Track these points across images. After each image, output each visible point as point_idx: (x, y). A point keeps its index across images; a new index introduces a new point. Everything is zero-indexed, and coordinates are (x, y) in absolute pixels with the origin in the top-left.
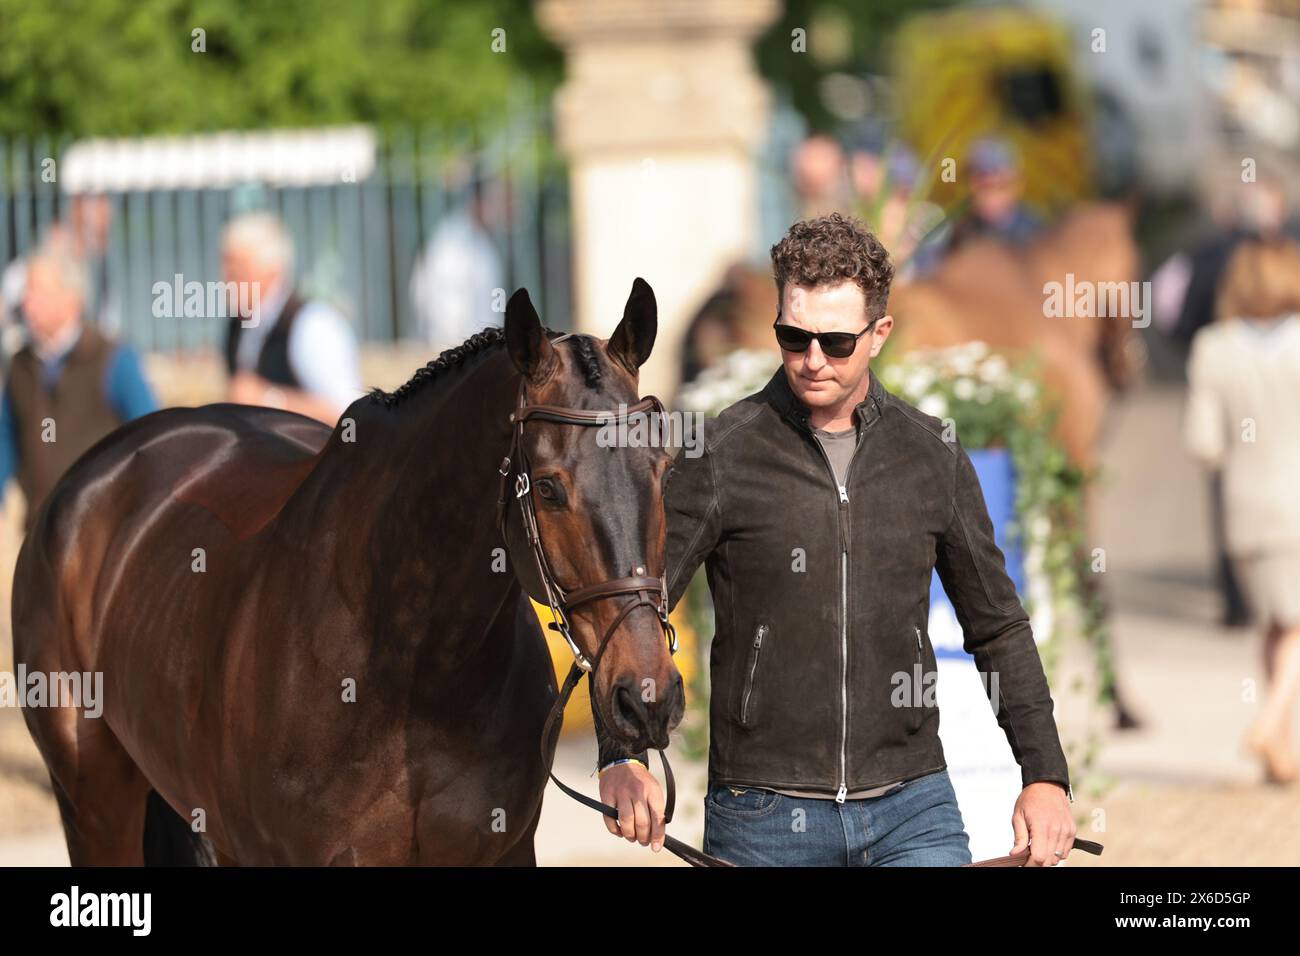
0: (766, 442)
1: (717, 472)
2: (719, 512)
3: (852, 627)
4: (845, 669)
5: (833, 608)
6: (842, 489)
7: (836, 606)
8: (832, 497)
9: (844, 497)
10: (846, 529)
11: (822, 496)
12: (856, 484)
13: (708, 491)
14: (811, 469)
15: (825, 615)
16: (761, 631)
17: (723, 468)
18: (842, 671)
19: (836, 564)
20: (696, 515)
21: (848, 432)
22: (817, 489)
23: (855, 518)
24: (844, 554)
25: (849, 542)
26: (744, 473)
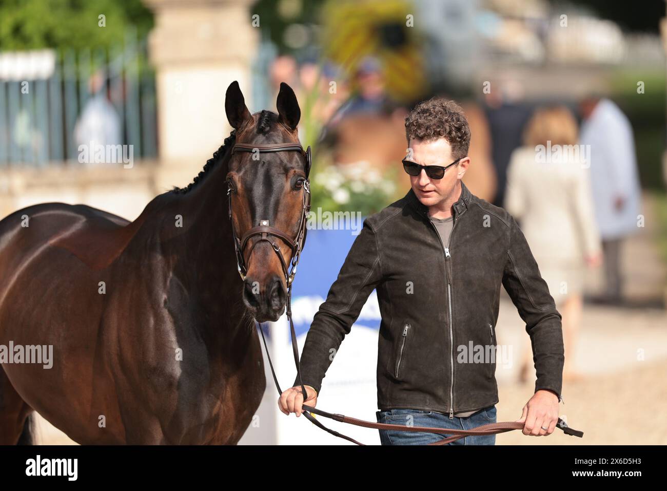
0: (406, 226)
1: (379, 243)
2: (380, 264)
3: (455, 324)
4: (452, 347)
5: (445, 315)
6: (447, 250)
7: (446, 313)
8: (441, 253)
9: (448, 254)
10: (449, 271)
11: (436, 255)
12: (454, 247)
13: (375, 254)
14: (429, 240)
15: (440, 318)
16: (407, 327)
17: (382, 240)
18: (450, 349)
19: (445, 291)
20: (368, 266)
21: (449, 218)
22: (433, 250)
23: (454, 266)
24: (449, 286)
25: (451, 278)
26: (394, 243)
